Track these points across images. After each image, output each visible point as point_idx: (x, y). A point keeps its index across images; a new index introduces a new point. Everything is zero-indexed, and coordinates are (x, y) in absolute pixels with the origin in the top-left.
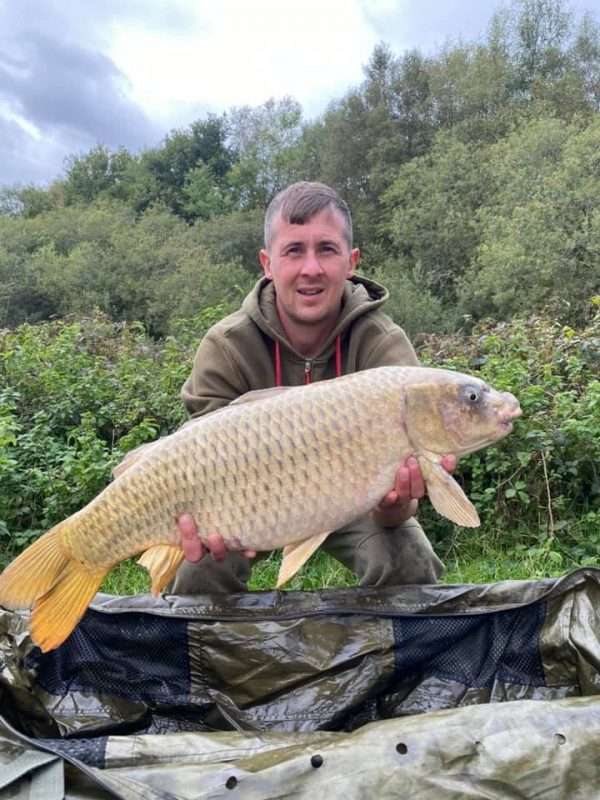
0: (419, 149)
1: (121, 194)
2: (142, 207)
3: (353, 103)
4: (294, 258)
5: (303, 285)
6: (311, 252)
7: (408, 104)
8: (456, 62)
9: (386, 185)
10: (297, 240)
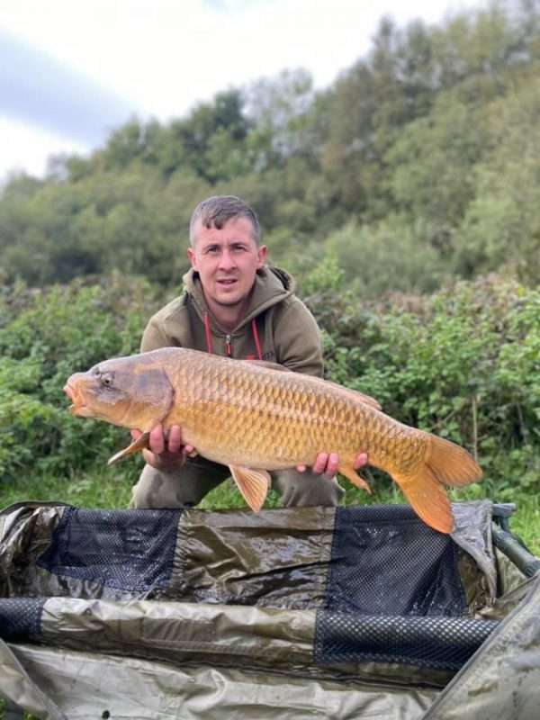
0: (421, 111)
1: (152, 160)
2: (170, 171)
3: (361, 71)
4: (214, 256)
5: (221, 276)
6: (225, 251)
7: (411, 68)
8: (457, 27)
9: (390, 145)
10: (215, 242)
